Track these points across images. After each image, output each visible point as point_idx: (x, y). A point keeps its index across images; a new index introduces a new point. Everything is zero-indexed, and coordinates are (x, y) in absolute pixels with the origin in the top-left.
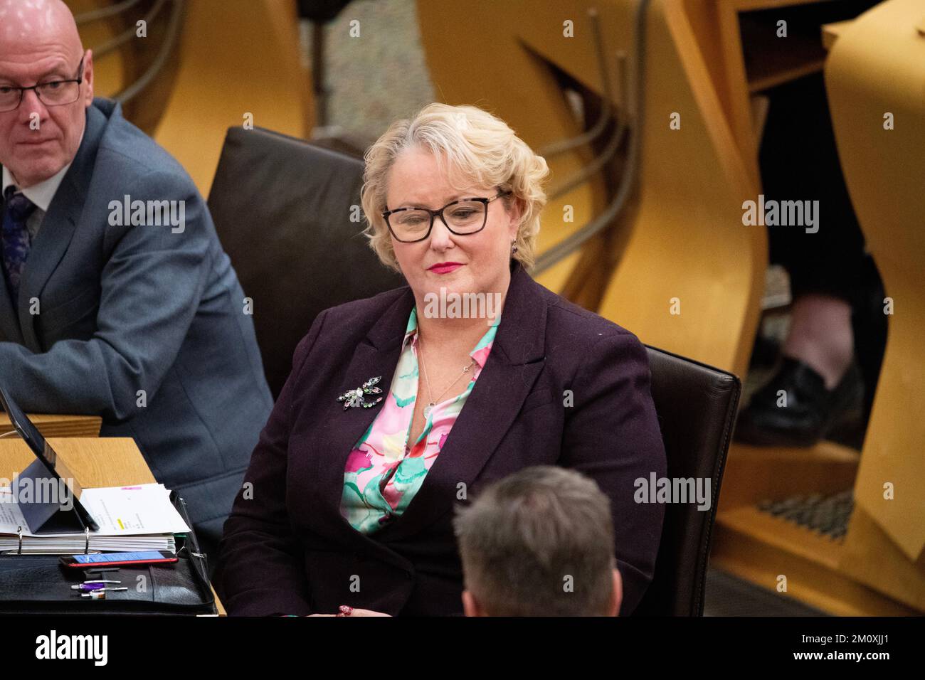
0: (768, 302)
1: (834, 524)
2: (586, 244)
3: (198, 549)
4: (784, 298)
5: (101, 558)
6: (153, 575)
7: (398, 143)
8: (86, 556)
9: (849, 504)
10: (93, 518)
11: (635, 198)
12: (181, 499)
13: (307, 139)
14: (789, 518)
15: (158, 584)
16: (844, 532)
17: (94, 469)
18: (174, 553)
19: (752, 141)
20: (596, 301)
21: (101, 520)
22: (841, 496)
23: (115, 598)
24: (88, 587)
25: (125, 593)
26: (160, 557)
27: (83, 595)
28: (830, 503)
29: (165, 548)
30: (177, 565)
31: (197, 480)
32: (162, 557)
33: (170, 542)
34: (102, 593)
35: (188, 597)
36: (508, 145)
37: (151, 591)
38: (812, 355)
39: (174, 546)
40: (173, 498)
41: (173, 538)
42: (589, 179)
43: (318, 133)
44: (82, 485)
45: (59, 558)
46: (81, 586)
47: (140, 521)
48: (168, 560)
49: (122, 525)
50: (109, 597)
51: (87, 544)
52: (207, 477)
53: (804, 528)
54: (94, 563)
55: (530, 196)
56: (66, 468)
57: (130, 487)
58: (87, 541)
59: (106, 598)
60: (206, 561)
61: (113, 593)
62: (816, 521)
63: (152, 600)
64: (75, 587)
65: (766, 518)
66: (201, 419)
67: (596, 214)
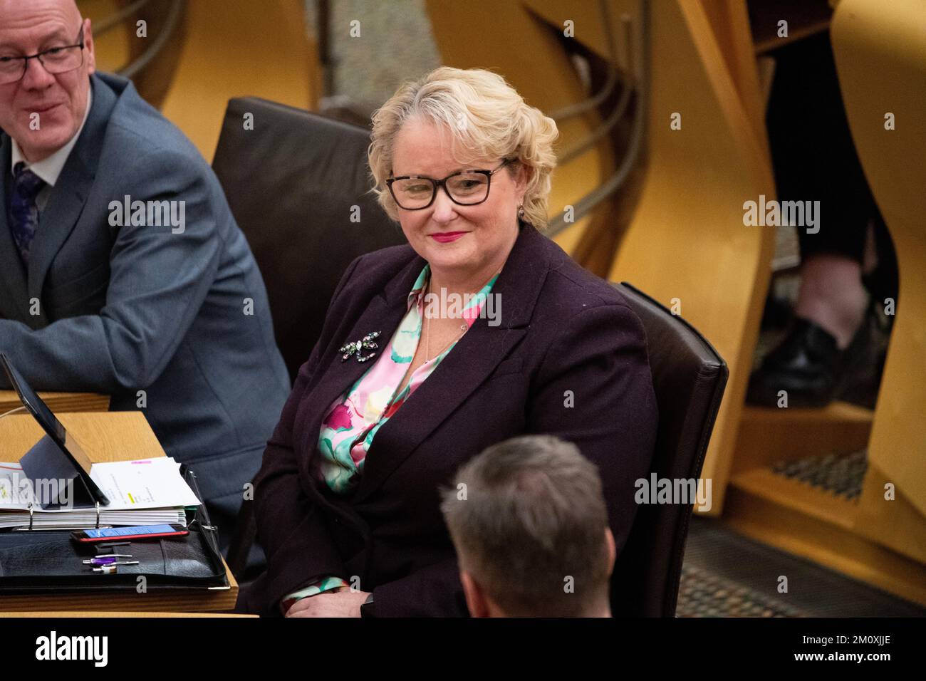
0: (777, 264)
1: (848, 484)
2: (594, 210)
3: (209, 522)
4: (793, 259)
5: (111, 532)
6: (164, 548)
7: (405, 109)
8: (97, 530)
9: (863, 464)
10: (104, 493)
11: (643, 162)
12: (191, 472)
13: (315, 111)
14: (803, 480)
15: (169, 557)
16: (859, 492)
17: (104, 444)
18: (185, 526)
19: (759, 103)
20: (605, 268)
21: (111, 495)
22: (856, 456)
23: (127, 572)
24: (100, 562)
25: (136, 567)
26: (171, 530)
27: (95, 570)
28: (844, 463)
29: (176, 521)
30: (188, 538)
31: (212, 455)
32: (173, 530)
33: (180, 515)
34: (114, 567)
35: (200, 570)
36: (514, 115)
37: (163, 564)
38: (823, 315)
39: (185, 519)
40: (183, 471)
41: (184, 511)
42: (597, 144)
43: (325, 104)
44: (92, 460)
45: (70, 533)
46: (92, 561)
47: (150, 494)
48: (179, 533)
49: (132, 499)
50: (121, 571)
51: (98, 519)
52: (221, 453)
53: (819, 488)
54: (105, 537)
55: (538, 163)
56: (76, 443)
57: (140, 461)
58: (98, 515)
59: (118, 572)
60: (216, 533)
61: (125, 567)
62: (831, 482)
63: (163, 574)
64: (86, 562)
65: (780, 479)
66: (216, 396)
67: (604, 180)
